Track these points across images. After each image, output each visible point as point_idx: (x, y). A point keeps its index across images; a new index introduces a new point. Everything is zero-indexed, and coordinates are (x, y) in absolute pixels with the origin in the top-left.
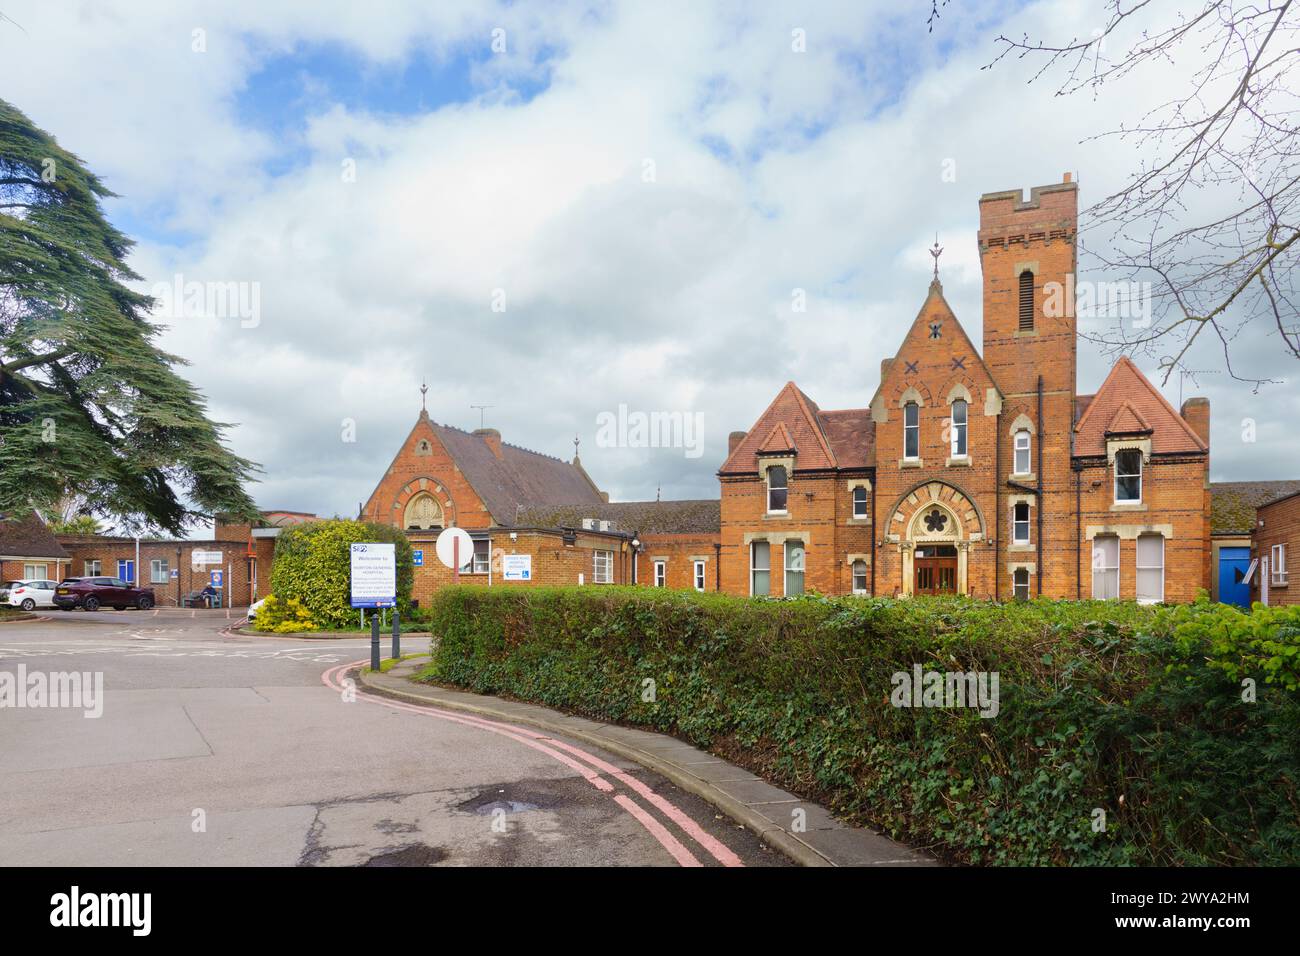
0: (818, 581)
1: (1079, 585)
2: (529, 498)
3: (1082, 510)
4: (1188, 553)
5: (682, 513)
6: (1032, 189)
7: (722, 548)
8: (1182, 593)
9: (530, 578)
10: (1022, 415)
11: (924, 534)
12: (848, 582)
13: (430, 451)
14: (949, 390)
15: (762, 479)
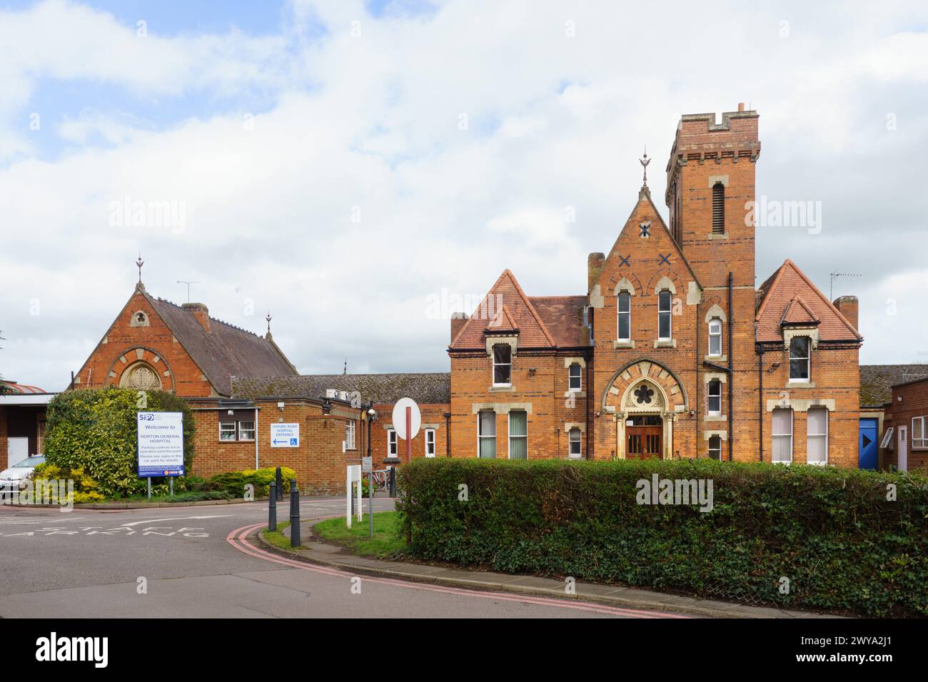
0: (540, 446)
1: (761, 450)
2: (238, 369)
3: (764, 386)
4: (847, 423)
5: (393, 384)
6: (724, 114)
7: (452, 417)
8: (842, 456)
9: (298, 446)
10: (715, 305)
11: (635, 406)
12: (565, 447)
13: (147, 323)
14: (657, 281)
15: (489, 355)
